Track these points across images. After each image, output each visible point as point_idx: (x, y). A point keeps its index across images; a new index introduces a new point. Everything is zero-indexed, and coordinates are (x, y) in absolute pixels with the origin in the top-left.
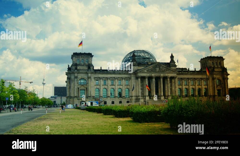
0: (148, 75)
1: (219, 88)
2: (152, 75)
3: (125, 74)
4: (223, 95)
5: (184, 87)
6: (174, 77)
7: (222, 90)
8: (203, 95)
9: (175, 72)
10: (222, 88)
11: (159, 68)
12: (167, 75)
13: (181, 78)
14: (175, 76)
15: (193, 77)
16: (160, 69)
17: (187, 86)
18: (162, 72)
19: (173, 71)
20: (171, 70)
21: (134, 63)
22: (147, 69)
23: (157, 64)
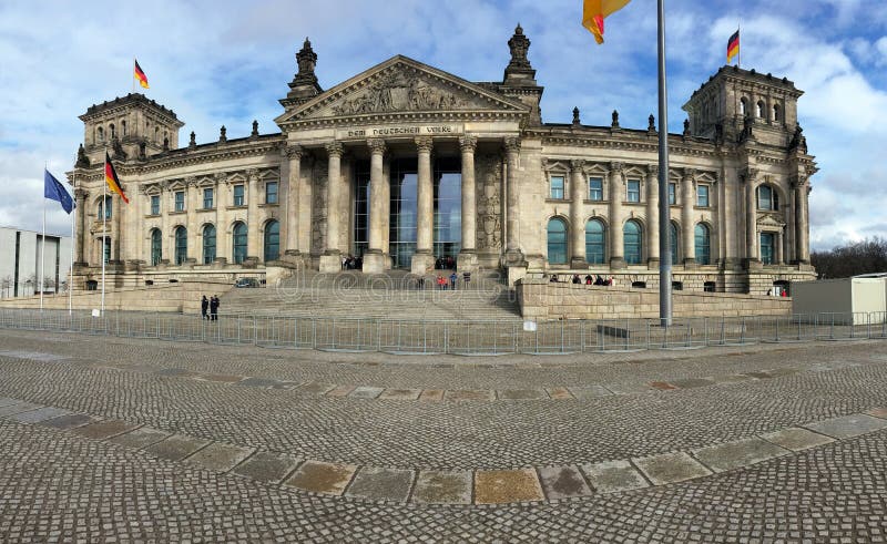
0: (341, 134)
1: (770, 224)
2: (363, 133)
4: (785, 261)
5: (583, 212)
6: (503, 139)
7: (781, 236)
8: (692, 254)
9: (509, 107)
10: (784, 228)
11: (406, 90)
12: (460, 130)
13: (569, 162)
14: (510, 134)
15: (639, 162)
16: (411, 93)
17: (600, 206)
18: (428, 110)
19: (493, 100)
20: (485, 97)
21: (302, 88)
22: (338, 103)
23: (396, 66)
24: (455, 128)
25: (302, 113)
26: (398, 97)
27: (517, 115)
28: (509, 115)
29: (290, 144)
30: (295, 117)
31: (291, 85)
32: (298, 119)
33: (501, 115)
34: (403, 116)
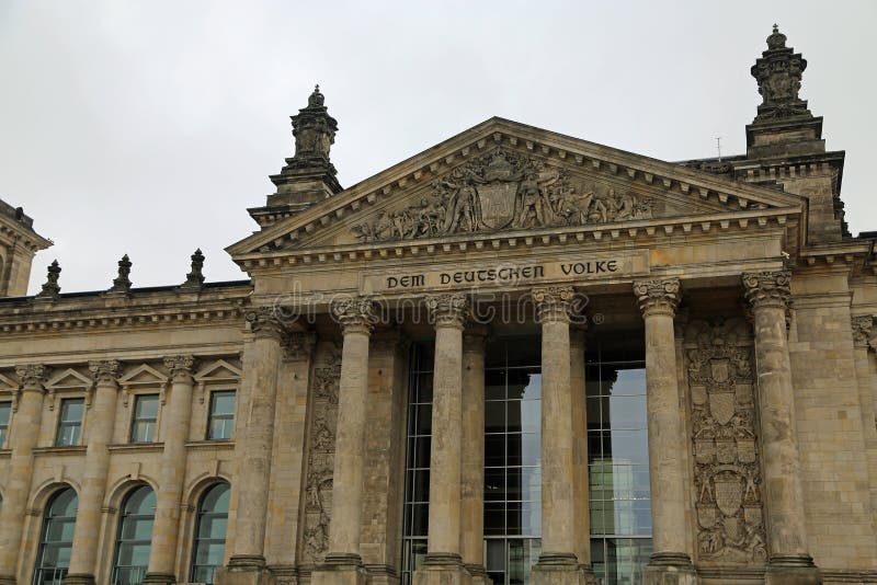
0: (374, 283)
2: (419, 279)
3: (186, 316)
6: (741, 277)
9: (752, 205)
11: (511, 189)
12: (638, 267)
14: (759, 267)
18: (559, 226)
19: (712, 194)
20: (692, 189)
21: (299, 187)
22: (365, 218)
23: (490, 139)
24: (626, 263)
25: (287, 238)
26: (495, 202)
27: (773, 220)
28: (753, 221)
29: (258, 303)
30: (272, 246)
31: (275, 180)
32: (280, 249)
33: (734, 223)
34: (504, 242)
